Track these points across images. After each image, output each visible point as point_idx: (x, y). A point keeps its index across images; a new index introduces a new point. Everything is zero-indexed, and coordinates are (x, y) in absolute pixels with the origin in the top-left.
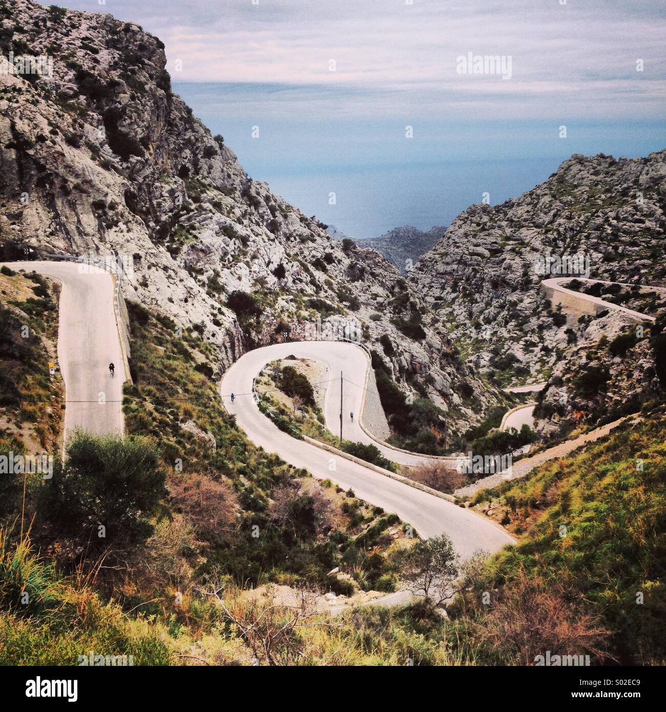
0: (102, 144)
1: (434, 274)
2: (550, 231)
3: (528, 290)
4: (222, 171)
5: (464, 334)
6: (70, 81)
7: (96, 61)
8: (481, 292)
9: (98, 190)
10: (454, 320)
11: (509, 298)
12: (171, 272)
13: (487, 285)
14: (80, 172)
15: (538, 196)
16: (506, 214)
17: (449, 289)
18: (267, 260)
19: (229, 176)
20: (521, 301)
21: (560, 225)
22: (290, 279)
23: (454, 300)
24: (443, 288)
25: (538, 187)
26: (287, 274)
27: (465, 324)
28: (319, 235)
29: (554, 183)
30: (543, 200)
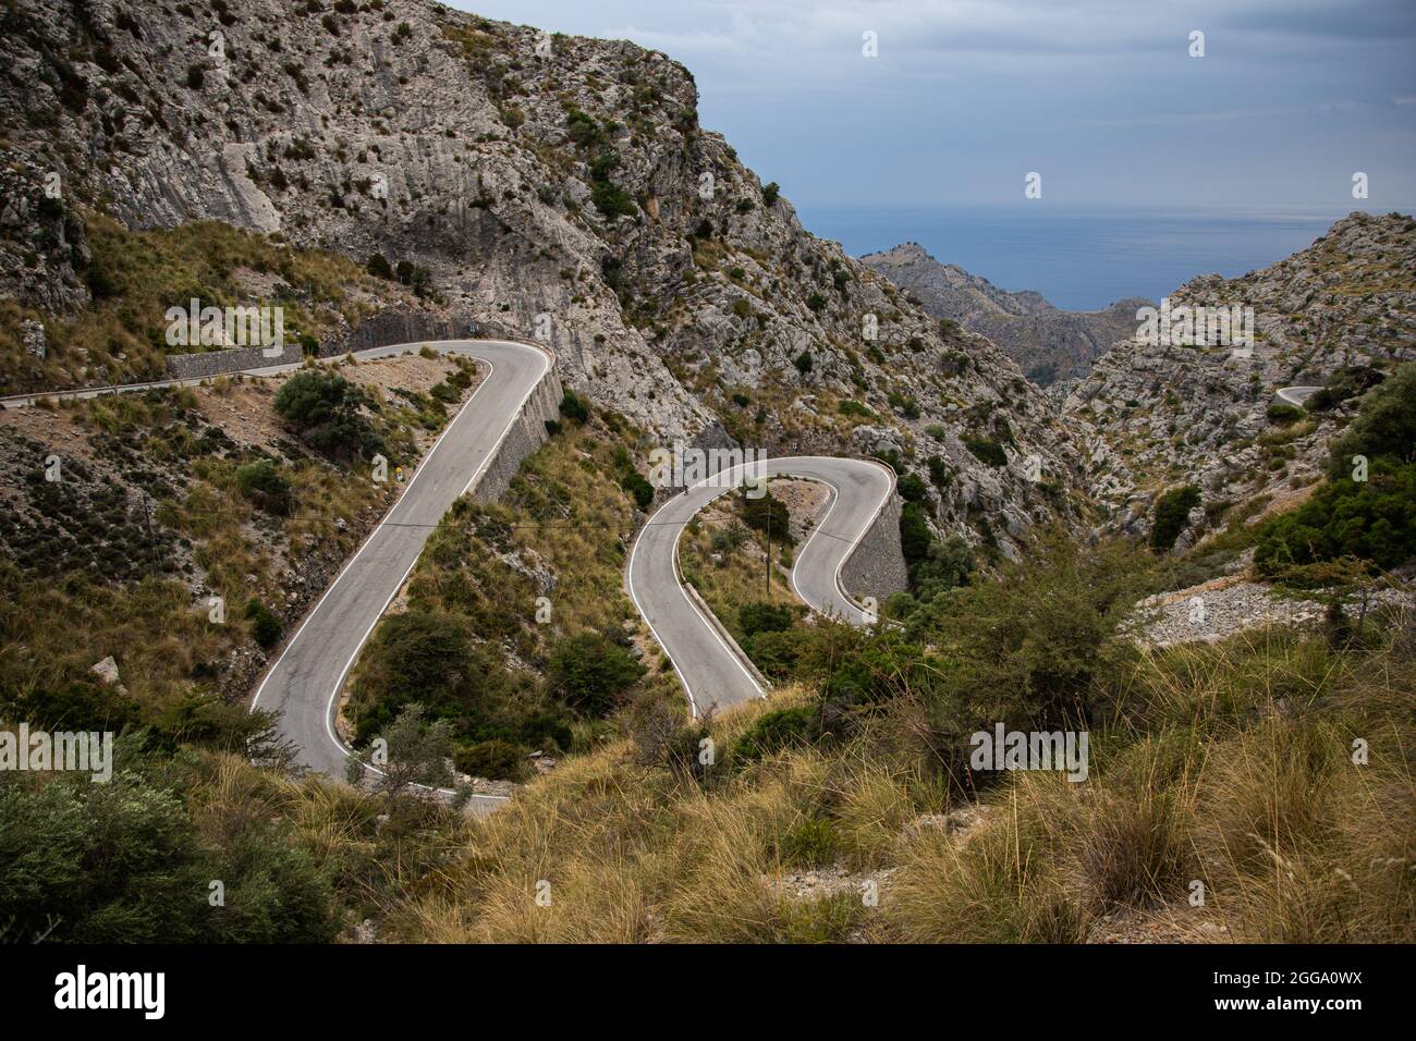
0: (585, 201)
1: (1129, 369)
2: (1298, 319)
3: (1255, 400)
4: (759, 230)
5: (1159, 456)
6: (560, 125)
7: (599, 99)
8: (1189, 399)
9: (568, 256)
10: (1146, 436)
11: (1227, 410)
12: (639, 360)
13: (1199, 390)
14: (549, 235)
15: (1293, 269)
16: (1244, 291)
17: (1147, 392)
18: (788, 347)
19: (766, 237)
20: (1244, 415)
21: (1314, 312)
22: (820, 372)
23: (1152, 407)
24: (1140, 390)
25: (1296, 256)
26: (814, 367)
27: (1162, 442)
28: (907, 314)
29: (1320, 252)
30: (1299, 275)
